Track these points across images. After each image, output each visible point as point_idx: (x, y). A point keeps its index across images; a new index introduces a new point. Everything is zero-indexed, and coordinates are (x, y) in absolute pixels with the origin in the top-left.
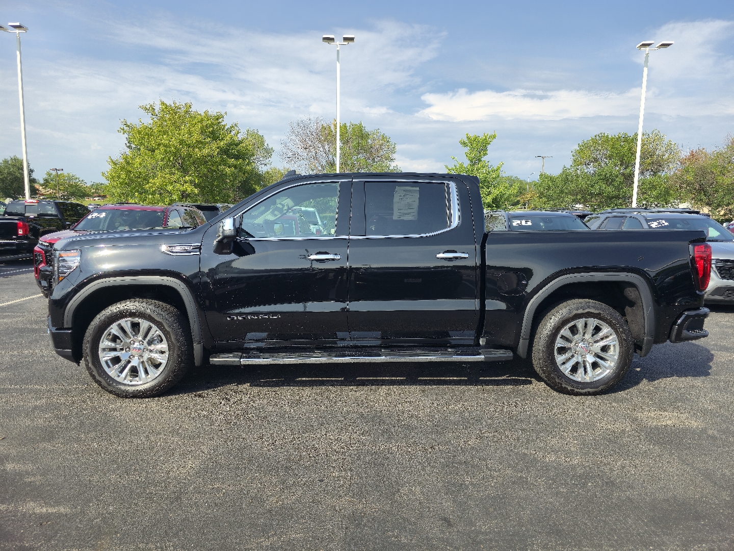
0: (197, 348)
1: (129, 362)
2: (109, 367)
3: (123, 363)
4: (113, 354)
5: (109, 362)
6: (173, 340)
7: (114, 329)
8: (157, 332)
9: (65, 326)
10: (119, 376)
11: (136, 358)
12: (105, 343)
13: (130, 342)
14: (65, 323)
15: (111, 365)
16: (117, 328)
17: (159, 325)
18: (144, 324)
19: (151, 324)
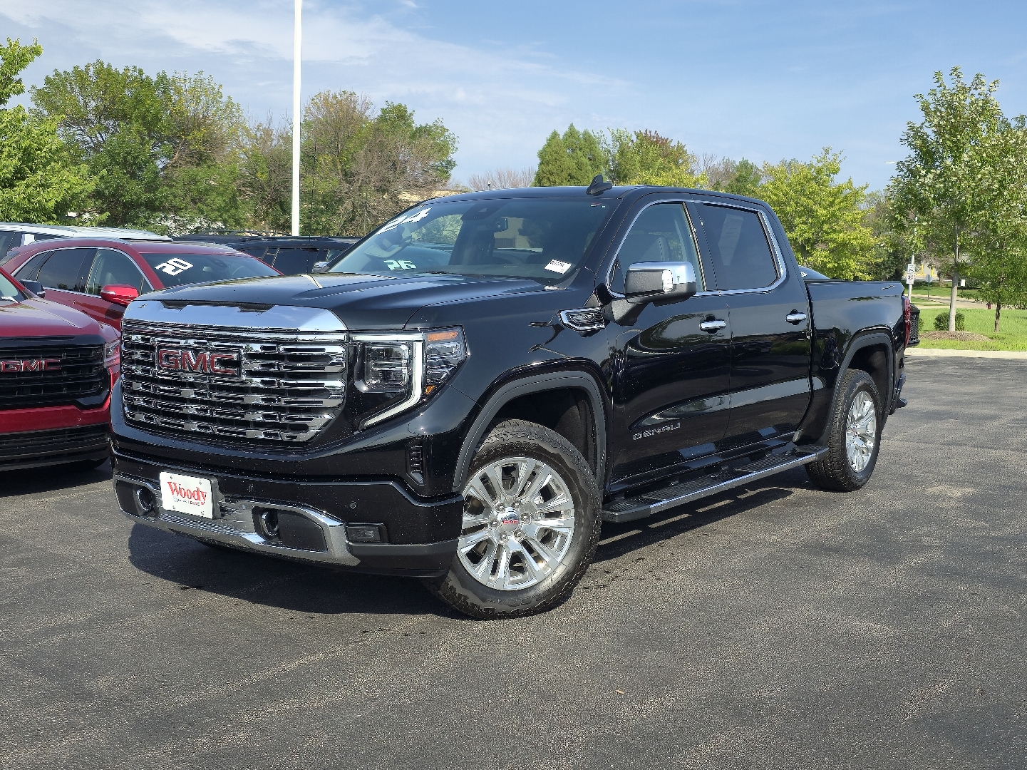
7: (474, 487)
8: (550, 477)
9: (455, 489)
14: (456, 481)
17: (555, 462)
18: (525, 466)
19: (539, 463)
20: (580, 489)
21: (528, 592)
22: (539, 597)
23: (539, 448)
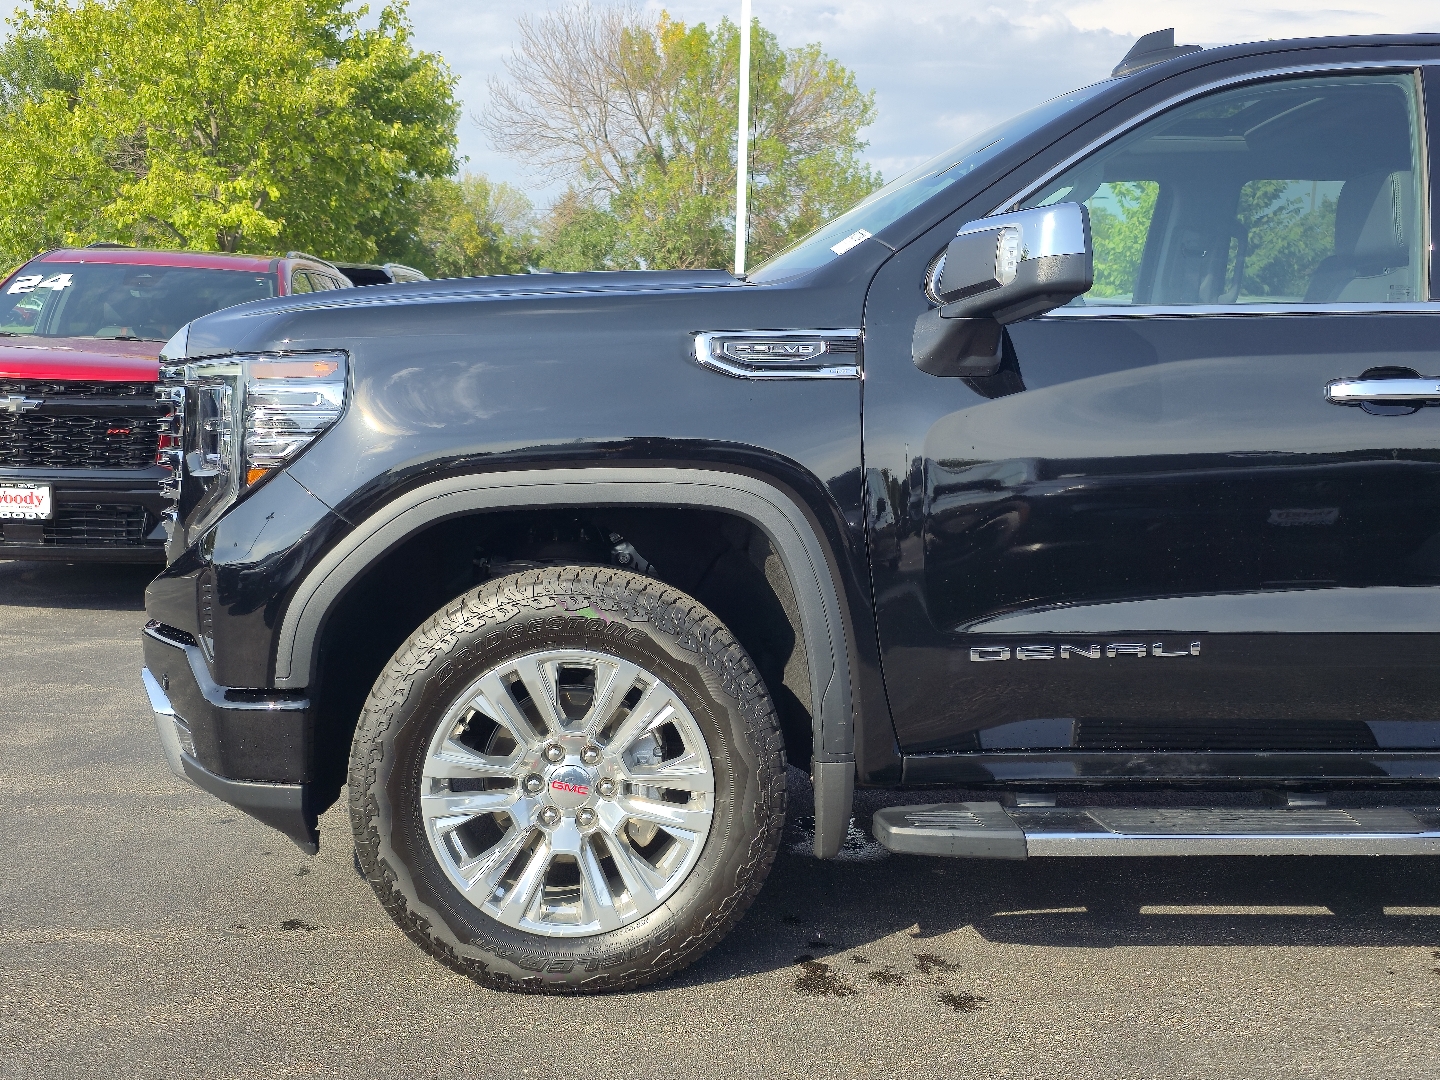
0: (829, 778)
1: (537, 837)
2: (456, 858)
3: (513, 842)
4: (477, 804)
5: (454, 836)
6: (737, 743)
7: (486, 695)
8: (669, 710)
9: (281, 682)
10: (496, 900)
11: (566, 822)
12: (445, 757)
13: (544, 754)
14: (281, 666)
15: (463, 854)
16: (501, 690)
17: (681, 679)
18: (613, 675)
19: (646, 675)
20: (733, 753)
21: (573, 946)
22: (593, 965)
23: (647, 642)
